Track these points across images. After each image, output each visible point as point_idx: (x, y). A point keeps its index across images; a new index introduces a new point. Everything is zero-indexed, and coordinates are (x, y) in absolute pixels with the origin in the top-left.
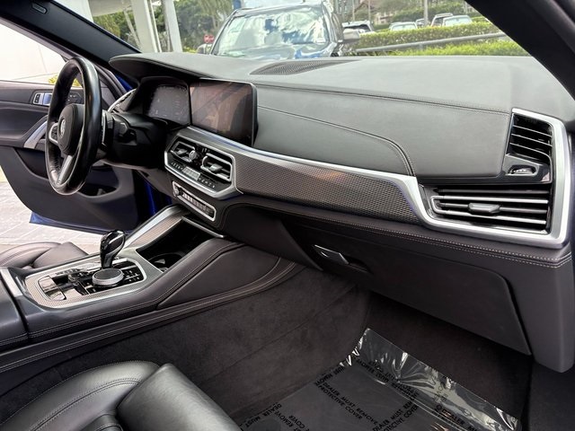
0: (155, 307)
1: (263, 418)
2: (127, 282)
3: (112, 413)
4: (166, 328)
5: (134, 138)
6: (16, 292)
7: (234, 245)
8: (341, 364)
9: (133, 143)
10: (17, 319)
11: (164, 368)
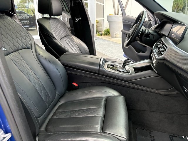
0: (128, 81)
1: (145, 130)
2: (125, 72)
3: (106, 98)
4: (129, 88)
5: (149, 37)
6: (101, 63)
7: (158, 75)
8: (183, 136)
9: (148, 38)
10: (98, 68)
11: (122, 96)
